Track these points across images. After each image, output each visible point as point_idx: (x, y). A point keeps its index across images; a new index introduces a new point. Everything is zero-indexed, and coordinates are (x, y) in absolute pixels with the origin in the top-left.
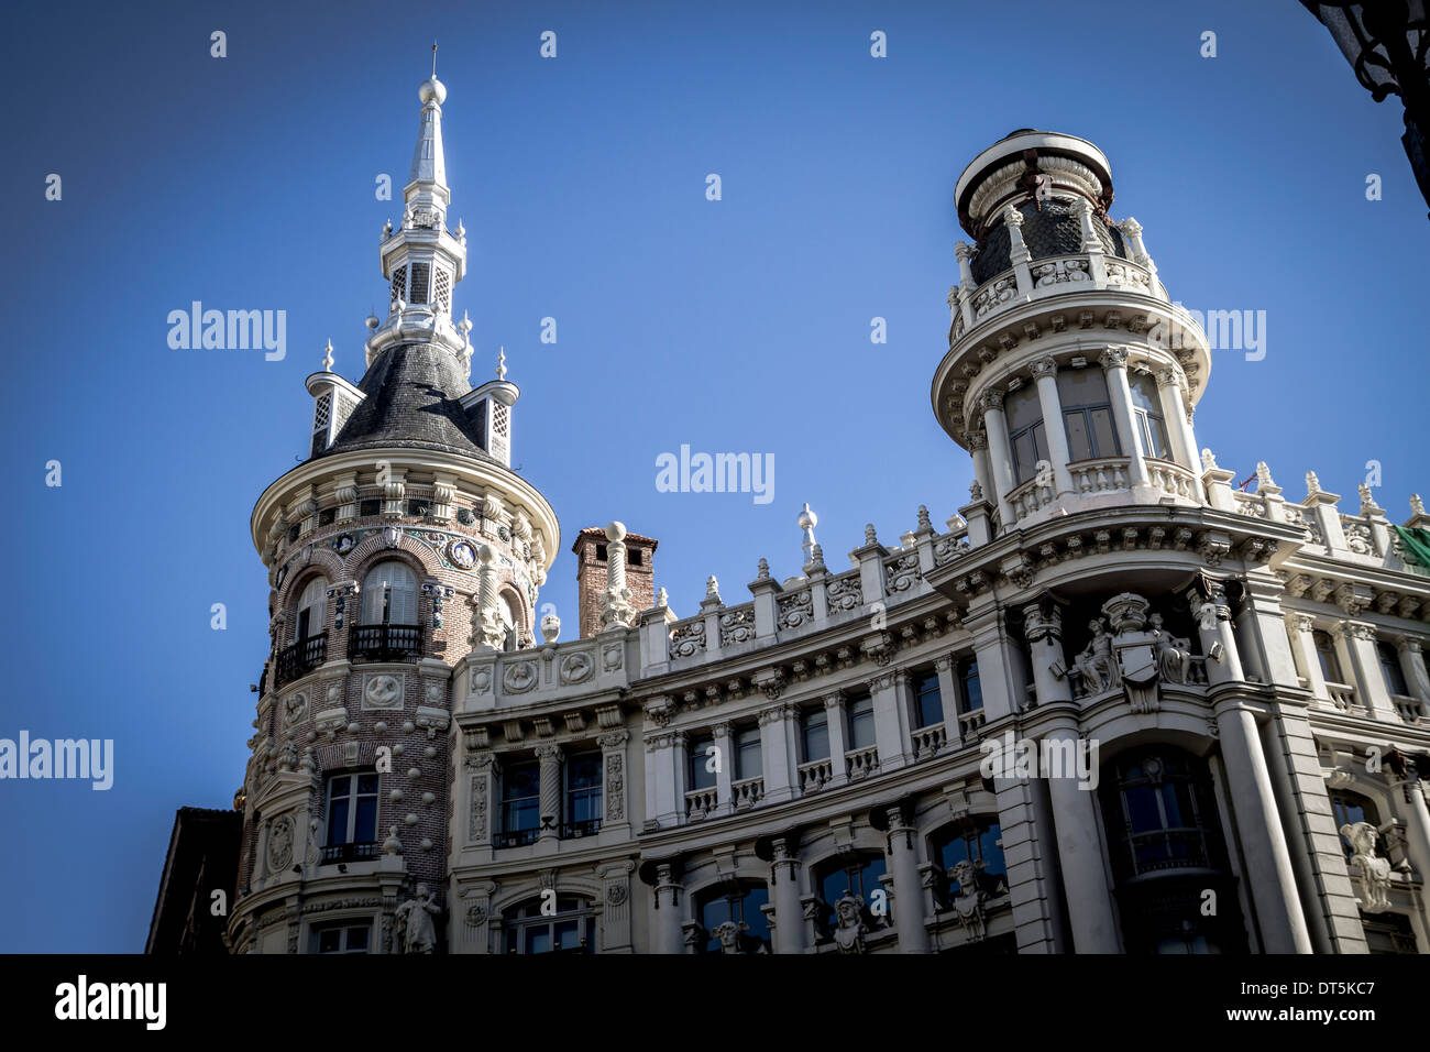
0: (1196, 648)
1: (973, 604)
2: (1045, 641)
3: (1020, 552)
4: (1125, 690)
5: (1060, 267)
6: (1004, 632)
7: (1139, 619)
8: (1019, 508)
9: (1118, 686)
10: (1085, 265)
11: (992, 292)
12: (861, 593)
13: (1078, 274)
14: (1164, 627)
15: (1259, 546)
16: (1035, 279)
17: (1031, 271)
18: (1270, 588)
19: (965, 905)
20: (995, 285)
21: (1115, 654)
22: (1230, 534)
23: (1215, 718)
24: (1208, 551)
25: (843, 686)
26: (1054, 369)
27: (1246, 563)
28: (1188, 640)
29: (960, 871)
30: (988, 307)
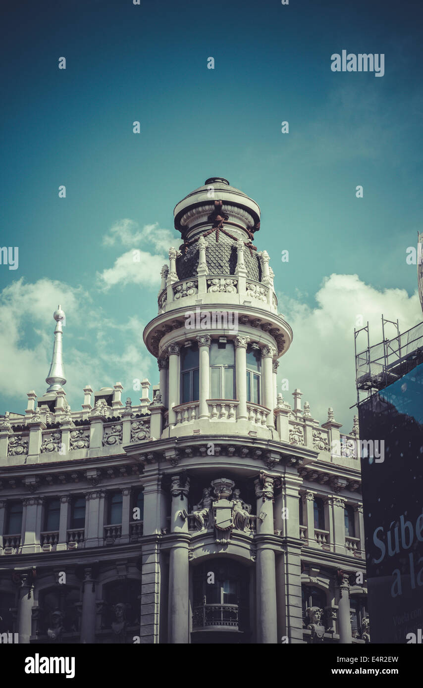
0: (254, 511)
1: (147, 468)
2: (179, 497)
3: (175, 448)
4: (214, 530)
5: (223, 282)
6: (160, 487)
7: (227, 493)
8: (179, 417)
9: (212, 528)
10: (235, 283)
11: (185, 286)
12: (88, 441)
13: (231, 288)
14: (241, 497)
15: (294, 461)
16: (209, 286)
17: (207, 281)
18: (296, 483)
19: (117, 627)
20: (187, 283)
21: (213, 511)
22: (281, 454)
23: (256, 550)
24: (268, 461)
25: (71, 492)
26: (209, 343)
27: (286, 468)
28: (251, 506)
29: (117, 609)
30: (181, 295)
